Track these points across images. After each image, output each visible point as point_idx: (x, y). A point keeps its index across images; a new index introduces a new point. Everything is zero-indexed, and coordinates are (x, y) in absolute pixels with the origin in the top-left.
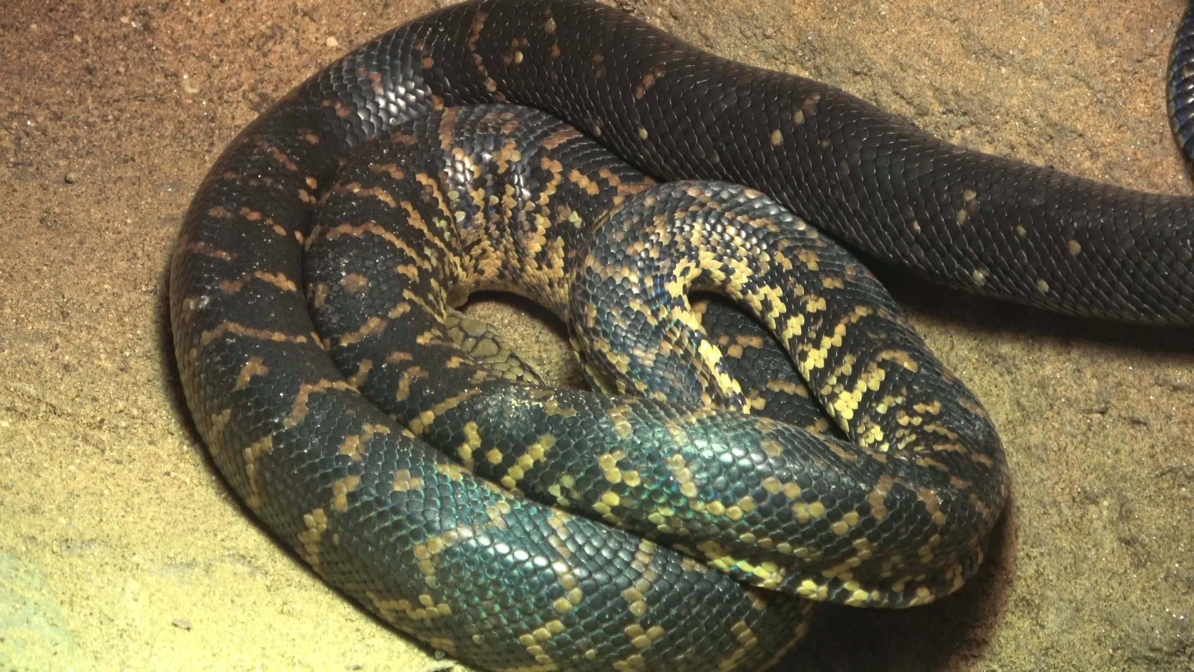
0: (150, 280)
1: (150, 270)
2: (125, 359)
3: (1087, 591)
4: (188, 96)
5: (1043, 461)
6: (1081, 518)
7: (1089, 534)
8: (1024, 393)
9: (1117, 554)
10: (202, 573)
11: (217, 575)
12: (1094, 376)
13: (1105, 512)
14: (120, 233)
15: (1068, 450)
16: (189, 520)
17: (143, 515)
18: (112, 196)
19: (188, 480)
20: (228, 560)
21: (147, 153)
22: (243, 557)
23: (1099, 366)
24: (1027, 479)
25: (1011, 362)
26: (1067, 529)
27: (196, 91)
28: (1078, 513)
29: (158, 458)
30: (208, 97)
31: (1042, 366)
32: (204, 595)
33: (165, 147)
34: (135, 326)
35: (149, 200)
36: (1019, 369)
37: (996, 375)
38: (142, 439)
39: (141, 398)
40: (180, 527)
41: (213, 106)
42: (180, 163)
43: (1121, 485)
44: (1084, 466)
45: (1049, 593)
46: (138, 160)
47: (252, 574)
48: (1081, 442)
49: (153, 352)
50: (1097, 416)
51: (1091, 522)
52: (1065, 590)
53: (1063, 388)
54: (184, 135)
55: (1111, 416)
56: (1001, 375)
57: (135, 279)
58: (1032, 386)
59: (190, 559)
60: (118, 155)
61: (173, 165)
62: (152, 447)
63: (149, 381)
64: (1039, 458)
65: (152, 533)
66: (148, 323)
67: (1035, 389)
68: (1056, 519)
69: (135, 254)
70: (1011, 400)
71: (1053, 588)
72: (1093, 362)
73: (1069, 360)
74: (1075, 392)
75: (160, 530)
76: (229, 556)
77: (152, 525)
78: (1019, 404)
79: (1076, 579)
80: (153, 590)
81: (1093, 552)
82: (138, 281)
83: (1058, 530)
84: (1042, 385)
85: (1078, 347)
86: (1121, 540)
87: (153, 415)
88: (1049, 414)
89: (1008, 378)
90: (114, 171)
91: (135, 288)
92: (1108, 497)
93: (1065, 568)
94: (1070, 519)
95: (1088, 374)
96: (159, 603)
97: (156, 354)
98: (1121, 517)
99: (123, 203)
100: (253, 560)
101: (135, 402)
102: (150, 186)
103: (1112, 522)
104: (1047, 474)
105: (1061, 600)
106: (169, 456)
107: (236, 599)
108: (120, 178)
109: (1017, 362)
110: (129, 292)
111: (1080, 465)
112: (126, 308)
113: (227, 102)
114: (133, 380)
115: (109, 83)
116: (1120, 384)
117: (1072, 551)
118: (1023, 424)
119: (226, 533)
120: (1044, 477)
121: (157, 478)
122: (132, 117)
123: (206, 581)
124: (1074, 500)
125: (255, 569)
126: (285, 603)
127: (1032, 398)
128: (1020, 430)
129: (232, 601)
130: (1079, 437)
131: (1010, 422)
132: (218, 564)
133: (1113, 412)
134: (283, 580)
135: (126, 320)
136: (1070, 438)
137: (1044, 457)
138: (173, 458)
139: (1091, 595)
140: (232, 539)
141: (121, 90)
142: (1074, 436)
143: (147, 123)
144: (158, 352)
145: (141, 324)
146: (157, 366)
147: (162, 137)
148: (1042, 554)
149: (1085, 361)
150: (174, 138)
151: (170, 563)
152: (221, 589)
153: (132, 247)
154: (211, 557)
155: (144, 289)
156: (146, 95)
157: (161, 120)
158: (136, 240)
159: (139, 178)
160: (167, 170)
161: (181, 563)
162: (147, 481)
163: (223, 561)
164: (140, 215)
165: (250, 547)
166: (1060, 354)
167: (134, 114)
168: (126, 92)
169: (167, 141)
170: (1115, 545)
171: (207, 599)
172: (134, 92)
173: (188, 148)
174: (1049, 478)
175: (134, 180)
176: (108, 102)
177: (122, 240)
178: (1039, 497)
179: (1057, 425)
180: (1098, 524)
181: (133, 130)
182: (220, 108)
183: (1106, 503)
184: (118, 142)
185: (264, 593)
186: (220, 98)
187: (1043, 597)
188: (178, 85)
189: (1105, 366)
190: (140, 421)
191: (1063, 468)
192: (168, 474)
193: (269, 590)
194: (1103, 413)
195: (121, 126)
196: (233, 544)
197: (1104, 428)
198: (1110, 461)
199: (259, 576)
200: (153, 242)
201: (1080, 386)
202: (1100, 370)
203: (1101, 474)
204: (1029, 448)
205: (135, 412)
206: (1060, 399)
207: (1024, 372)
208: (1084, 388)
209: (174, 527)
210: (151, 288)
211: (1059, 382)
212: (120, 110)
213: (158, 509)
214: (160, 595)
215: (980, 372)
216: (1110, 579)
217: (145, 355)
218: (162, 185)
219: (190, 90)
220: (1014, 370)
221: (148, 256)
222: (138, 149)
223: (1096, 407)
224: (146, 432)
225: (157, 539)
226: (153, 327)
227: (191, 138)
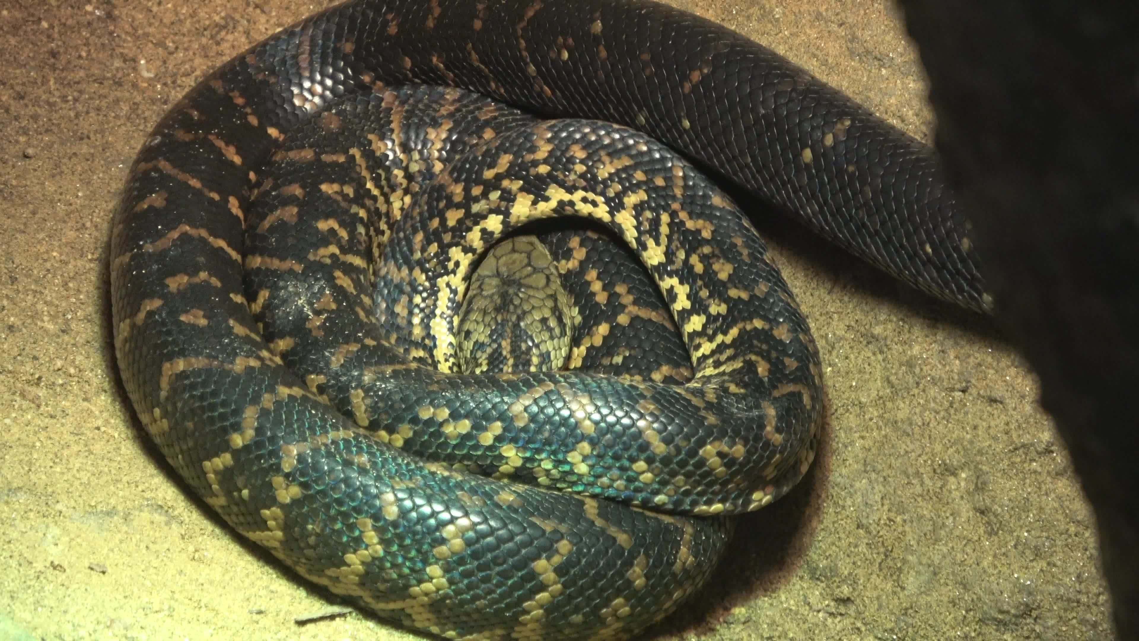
0: (96, 248)
1: (96, 238)
2: (67, 322)
3: (944, 557)
4: (144, 80)
5: (908, 435)
6: (941, 488)
7: (948, 503)
8: (894, 371)
9: (972, 522)
10: (121, 521)
11: (135, 523)
12: (956, 357)
13: (963, 484)
14: (71, 204)
15: (931, 425)
16: (113, 472)
17: (71, 466)
18: (66, 171)
19: (116, 435)
20: (146, 509)
21: (102, 132)
22: (161, 507)
23: (962, 348)
24: (893, 451)
25: (882, 342)
26: (927, 498)
27: (152, 75)
28: (939, 484)
29: (90, 413)
30: (163, 81)
31: (911, 346)
32: (121, 542)
33: (119, 126)
34: (78, 291)
35: (101, 175)
36: (889, 349)
37: (870, 354)
38: (77, 396)
39: (79, 358)
40: (105, 478)
41: (166, 89)
42: (132, 142)
43: (978, 458)
44: (945, 441)
45: (910, 558)
46: (93, 138)
47: (168, 523)
48: (944, 418)
49: (94, 316)
50: (958, 394)
51: (950, 492)
52: (924, 555)
53: (929, 367)
54: (138, 115)
55: (971, 394)
56: (874, 354)
57: (82, 249)
58: (901, 364)
59: (110, 507)
60: (75, 132)
61: (125, 143)
62: (86, 404)
63: (88, 342)
64: (904, 432)
65: (77, 483)
66: (91, 288)
67: (904, 368)
68: (918, 489)
69: (84, 225)
70: (882, 378)
71: (913, 553)
72: (956, 343)
73: (935, 342)
74: (939, 372)
75: (85, 480)
76: (148, 505)
77: (78, 476)
78: (889, 381)
79: (934, 544)
80: (72, 536)
81: (951, 519)
82: (85, 250)
83: (919, 499)
84: (910, 364)
85: (944, 329)
86: (976, 510)
87: (88, 374)
88: (916, 391)
89: (880, 357)
90: (70, 148)
91: (81, 256)
92: (966, 470)
93: (925, 535)
94: (931, 489)
95: (952, 354)
96: (78, 548)
97: (96, 318)
98: (977, 488)
99: (75, 178)
100: (170, 511)
101: (73, 361)
102: (102, 162)
103: (968, 493)
104: (911, 447)
105: (921, 563)
106: (101, 412)
107: (151, 546)
108: (75, 154)
109: (889, 343)
110: (75, 259)
111: (942, 439)
112: (71, 275)
113: (180, 86)
114: (72, 342)
115: (71, 66)
116: (980, 365)
117: (932, 519)
118: (892, 400)
119: (147, 485)
120: (909, 449)
121: (88, 433)
122: (91, 98)
123: (125, 528)
124: (935, 471)
125: (172, 519)
126: (196, 551)
127: (900, 376)
128: (889, 405)
129: (147, 547)
130: (942, 413)
131: (881, 398)
132: (137, 513)
133: (973, 391)
134: (197, 529)
135: (71, 285)
136: (933, 414)
137: (909, 430)
138: (105, 415)
139: (947, 561)
140: (152, 490)
141: (82, 73)
142: (937, 413)
143: (104, 104)
144: (98, 315)
145: (85, 290)
146: (96, 329)
147: (117, 117)
148: (905, 521)
149: (949, 343)
150: (128, 118)
151: (91, 511)
152: (138, 537)
153: (81, 218)
154: (130, 507)
155: (90, 257)
156: (105, 78)
157: (117, 101)
158: (86, 211)
159: (92, 155)
160: (119, 148)
161: (102, 511)
162: (77, 435)
163: (141, 511)
164: (91, 189)
165: (168, 498)
166: (927, 336)
167: (93, 95)
168: (87, 76)
169: (122, 121)
170: (971, 514)
171: (123, 545)
172: (93, 75)
173: (141, 128)
174: (913, 451)
175: (88, 157)
176: (69, 84)
177: (72, 212)
178: (904, 468)
179: (922, 401)
180: (956, 494)
181: (91, 110)
182: (173, 92)
183: (963, 475)
184: (76, 121)
185: (177, 540)
186: (174, 82)
187: (904, 561)
188: (135, 69)
189: (967, 348)
190: (76, 379)
191: (926, 441)
192: (98, 428)
193: (183, 538)
194: (964, 391)
195: (79, 107)
196: (153, 495)
197: (965, 405)
198: (969, 436)
199: (174, 526)
200: (102, 214)
201: (944, 366)
202: (963, 351)
203: (960, 448)
204: (896, 422)
205: (72, 371)
206: (925, 377)
207: (894, 352)
208: (948, 368)
209: (98, 479)
210: (95, 257)
211: (925, 362)
212: (81, 92)
213: (85, 461)
214: (79, 540)
215: (855, 351)
216: (965, 545)
217: (85, 318)
218: (113, 161)
219: (146, 74)
220: (885, 350)
221: (96, 226)
222: (94, 127)
223: (958, 386)
224: (80, 390)
225: (81, 489)
226: (96, 292)
227: (145, 118)
